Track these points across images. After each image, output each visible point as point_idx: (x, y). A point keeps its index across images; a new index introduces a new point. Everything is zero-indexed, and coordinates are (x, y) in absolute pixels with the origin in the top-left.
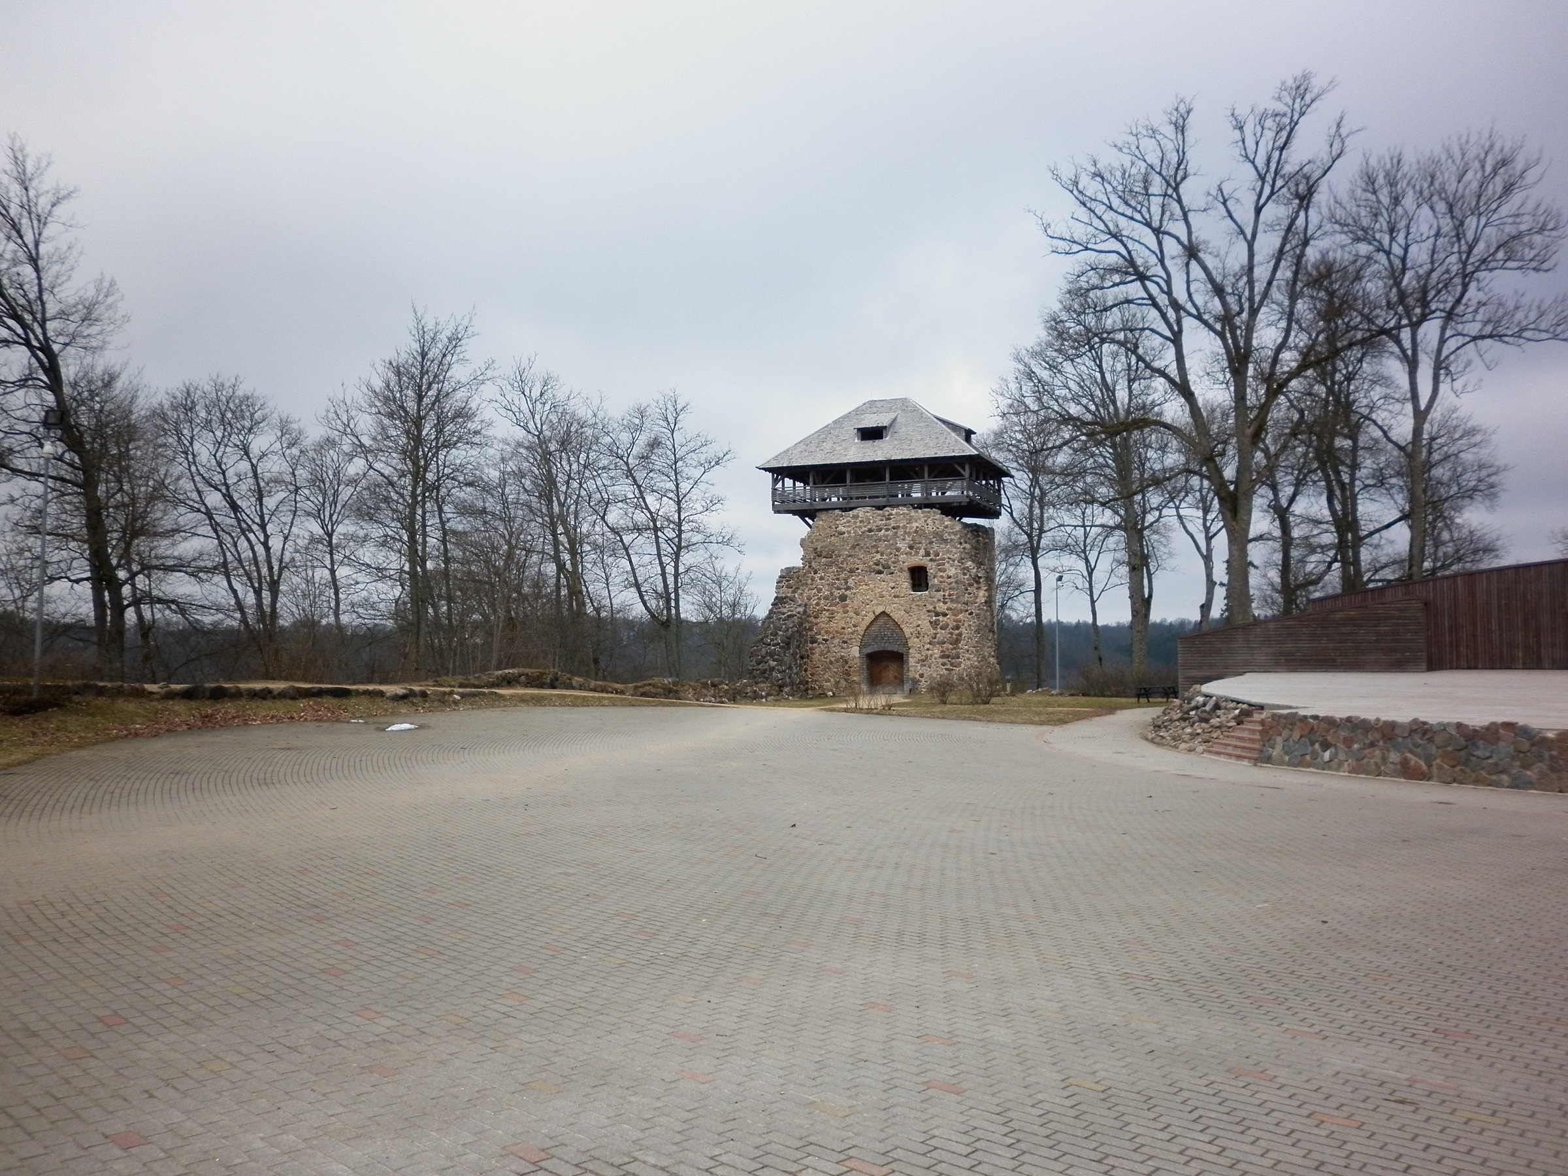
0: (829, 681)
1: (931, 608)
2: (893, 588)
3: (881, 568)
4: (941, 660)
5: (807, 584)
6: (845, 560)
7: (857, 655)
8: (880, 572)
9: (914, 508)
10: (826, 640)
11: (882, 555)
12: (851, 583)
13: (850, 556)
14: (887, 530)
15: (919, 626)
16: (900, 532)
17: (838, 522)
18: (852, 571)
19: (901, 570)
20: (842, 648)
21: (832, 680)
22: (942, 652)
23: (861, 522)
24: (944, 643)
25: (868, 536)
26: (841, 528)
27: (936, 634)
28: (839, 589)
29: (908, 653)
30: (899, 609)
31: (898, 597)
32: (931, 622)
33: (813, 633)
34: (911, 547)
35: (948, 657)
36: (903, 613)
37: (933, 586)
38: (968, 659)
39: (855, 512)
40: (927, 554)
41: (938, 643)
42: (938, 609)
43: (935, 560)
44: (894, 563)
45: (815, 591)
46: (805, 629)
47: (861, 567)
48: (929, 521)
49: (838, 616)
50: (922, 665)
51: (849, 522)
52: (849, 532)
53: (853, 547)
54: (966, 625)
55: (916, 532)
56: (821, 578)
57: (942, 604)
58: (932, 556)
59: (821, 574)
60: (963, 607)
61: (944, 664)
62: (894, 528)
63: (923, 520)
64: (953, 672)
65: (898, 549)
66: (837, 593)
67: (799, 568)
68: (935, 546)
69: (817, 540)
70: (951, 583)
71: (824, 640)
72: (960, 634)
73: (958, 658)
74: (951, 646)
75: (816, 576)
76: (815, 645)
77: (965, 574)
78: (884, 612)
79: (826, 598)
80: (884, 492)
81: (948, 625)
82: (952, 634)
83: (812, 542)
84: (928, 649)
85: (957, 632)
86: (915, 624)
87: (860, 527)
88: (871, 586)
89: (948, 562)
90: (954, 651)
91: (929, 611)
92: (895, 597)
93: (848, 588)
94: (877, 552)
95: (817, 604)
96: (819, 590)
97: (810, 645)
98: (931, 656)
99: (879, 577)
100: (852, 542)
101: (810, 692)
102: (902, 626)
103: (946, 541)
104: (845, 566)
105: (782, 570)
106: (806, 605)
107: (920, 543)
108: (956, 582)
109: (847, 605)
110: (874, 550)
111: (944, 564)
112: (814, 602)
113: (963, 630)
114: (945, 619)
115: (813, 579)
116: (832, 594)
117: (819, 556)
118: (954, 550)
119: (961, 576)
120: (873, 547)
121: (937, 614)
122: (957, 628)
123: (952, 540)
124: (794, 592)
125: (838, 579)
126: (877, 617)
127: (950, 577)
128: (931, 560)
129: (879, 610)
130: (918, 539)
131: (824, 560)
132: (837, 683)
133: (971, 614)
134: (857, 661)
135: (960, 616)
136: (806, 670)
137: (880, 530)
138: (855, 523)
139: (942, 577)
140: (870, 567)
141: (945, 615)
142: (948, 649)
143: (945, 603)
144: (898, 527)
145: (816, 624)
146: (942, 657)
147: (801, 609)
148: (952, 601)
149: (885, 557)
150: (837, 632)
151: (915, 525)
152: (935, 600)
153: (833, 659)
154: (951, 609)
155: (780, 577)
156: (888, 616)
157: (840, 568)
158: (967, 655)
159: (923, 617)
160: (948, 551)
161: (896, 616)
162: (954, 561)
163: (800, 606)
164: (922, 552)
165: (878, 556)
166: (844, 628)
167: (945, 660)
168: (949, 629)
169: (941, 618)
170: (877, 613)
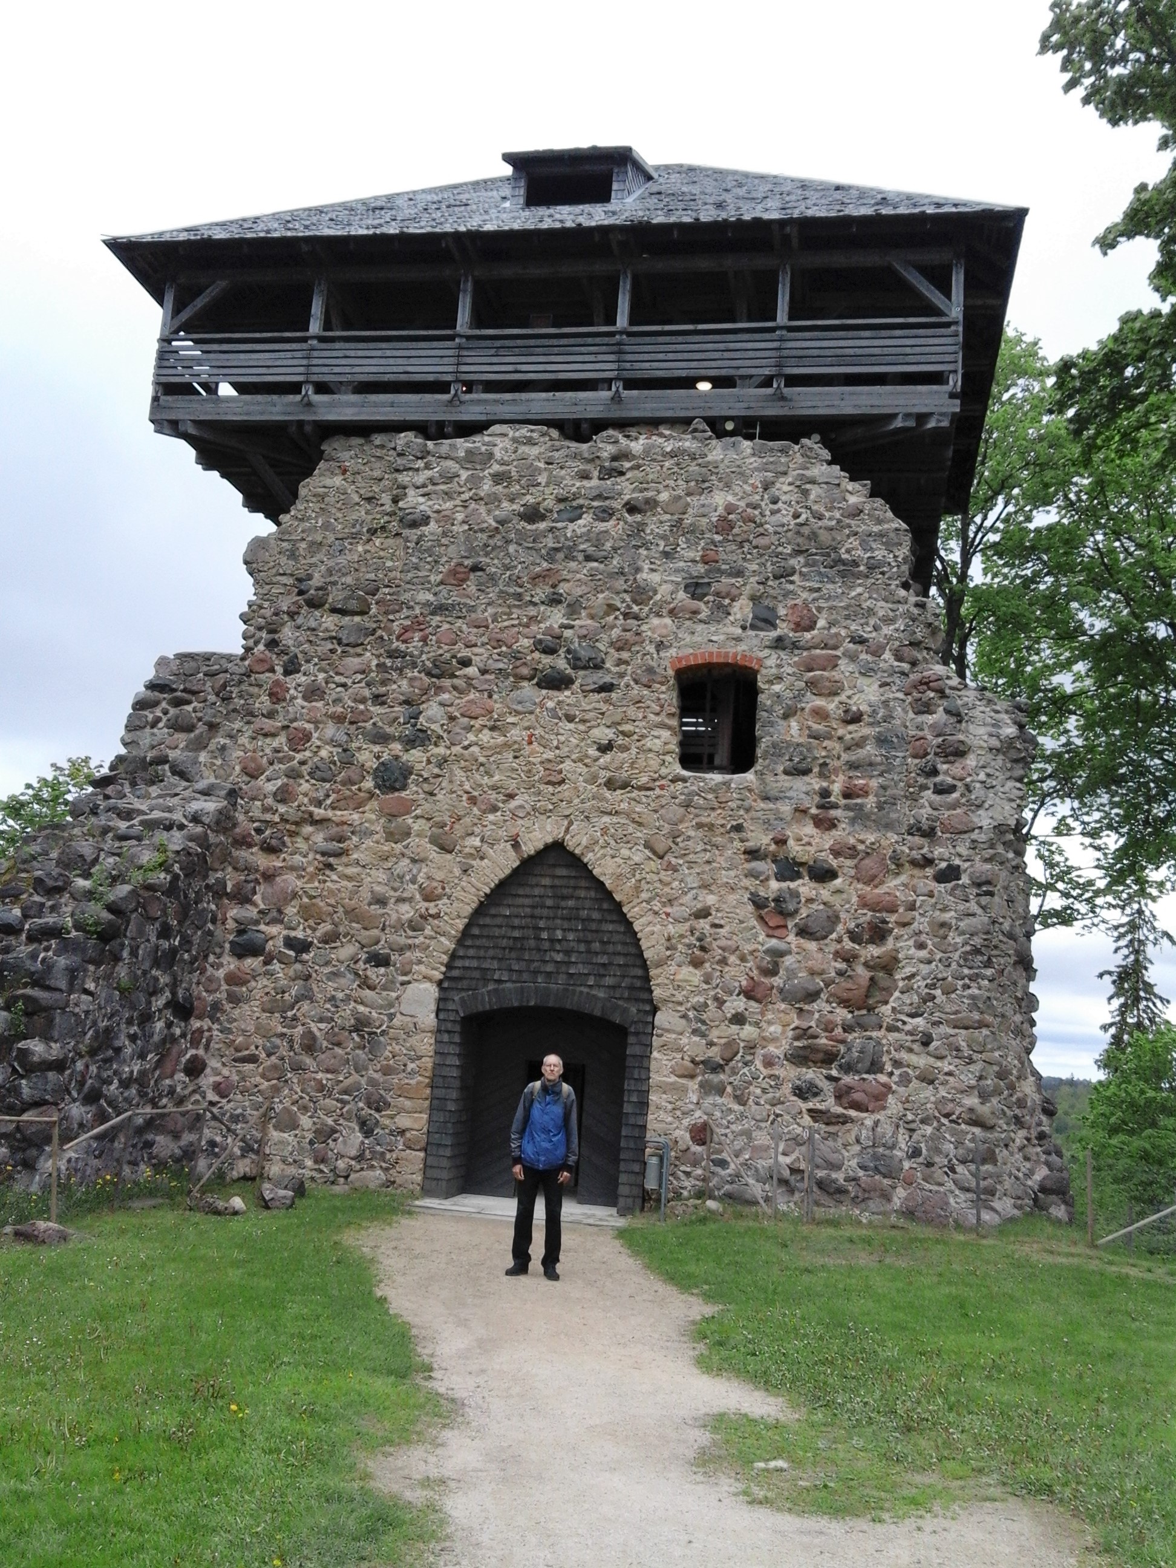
0: (293, 1125)
1: (762, 839)
2: (605, 748)
3: (561, 663)
4: (790, 1073)
5: (250, 714)
6: (418, 624)
7: (428, 1018)
8: (556, 682)
9: (720, 434)
10: (301, 947)
11: (574, 609)
12: (432, 713)
13: (439, 609)
14: (606, 514)
15: (704, 913)
16: (655, 525)
17: (404, 478)
18: (440, 671)
19: (648, 678)
20: (366, 984)
21: (305, 1121)
22: (802, 1033)
23: (499, 478)
24: (812, 996)
25: (522, 535)
26: (413, 500)
27: (780, 954)
28: (381, 738)
29: (647, 1028)
30: (625, 839)
31: (625, 785)
32: (758, 903)
33: (251, 912)
34: (696, 588)
35: (829, 1058)
36: (639, 855)
37: (777, 749)
38: (928, 1079)
39: (477, 442)
40: (764, 620)
41: (785, 995)
42: (794, 849)
43: (795, 646)
44: (620, 646)
45: (281, 741)
46: (219, 892)
47: (480, 656)
48: (783, 487)
49: (363, 851)
50: (707, 1088)
51: (450, 478)
52: (447, 519)
53: (458, 577)
54: (921, 923)
55: (724, 525)
56: (313, 693)
57: (809, 829)
58: (783, 629)
59: (311, 674)
60: (913, 846)
61: (803, 1092)
62: (632, 508)
63: (756, 479)
64: (850, 1133)
65: (641, 594)
66: (367, 756)
67: (229, 658)
68: (800, 588)
69: (315, 546)
70: (859, 744)
71: (290, 943)
72: (889, 965)
73: (875, 1067)
74: (842, 1014)
75: (291, 681)
76: (252, 963)
77: (926, 708)
78: (557, 848)
79: (319, 774)
80: (605, 366)
81: (834, 919)
82: (849, 958)
83: (293, 555)
84: (739, 1019)
85: (873, 951)
86: (689, 903)
87: (492, 500)
88: (515, 734)
89: (853, 658)
90: (855, 1038)
91: (753, 854)
92: (610, 784)
93: (419, 738)
94: (555, 600)
95: (283, 796)
96: (300, 740)
97: (230, 963)
98: (751, 1047)
99: (553, 699)
100: (453, 553)
101: (202, 1163)
102: (631, 911)
103: (847, 570)
104: (414, 645)
105: (162, 662)
106: (233, 794)
107: (739, 573)
108: (882, 741)
109: (406, 808)
110: (541, 593)
111: (832, 664)
112: (271, 787)
113: (902, 944)
114: (825, 892)
115: (276, 696)
116: (347, 757)
117: (314, 604)
118: (882, 608)
119: (904, 717)
120: (535, 579)
121: (789, 869)
122: (878, 933)
123: (873, 566)
124: (199, 745)
125: (379, 699)
126: (529, 866)
127: (855, 718)
128: (779, 644)
129: (535, 839)
130: (729, 555)
131: (330, 622)
132: (325, 1134)
133: (949, 874)
134: (425, 1044)
135: (894, 886)
136: (195, 1069)
137: (575, 514)
138: (475, 481)
139: (820, 714)
140: (516, 656)
141: (823, 875)
142: (829, 1028)
143: (825, 824)
144: (652, 504)
145: (269, 877)
146: (800, 1058)
147: (210, 806)
148: (860, 816)
149: (583, 622)
150: (352, 914)
151: (720, 499)
152: (786, 808)
153: (318, 1029)
154: (852, 852)
155: (152, 686)
156: (576, 863)
157: (393, 654)
158: (921, 1060)
159: (725, 877)
160: (856, 611)
161: (605, 868)
162: (877, 653)
163: (206, 793)
164: (743, 609)
165: (556, 617)
166: (381, 901)
167: (811, 1074)
168: (839, 938)
169: (804, 887)
170: (530, 847)
